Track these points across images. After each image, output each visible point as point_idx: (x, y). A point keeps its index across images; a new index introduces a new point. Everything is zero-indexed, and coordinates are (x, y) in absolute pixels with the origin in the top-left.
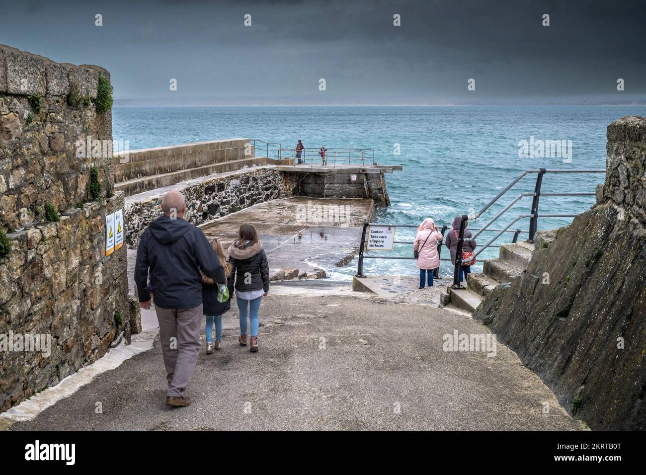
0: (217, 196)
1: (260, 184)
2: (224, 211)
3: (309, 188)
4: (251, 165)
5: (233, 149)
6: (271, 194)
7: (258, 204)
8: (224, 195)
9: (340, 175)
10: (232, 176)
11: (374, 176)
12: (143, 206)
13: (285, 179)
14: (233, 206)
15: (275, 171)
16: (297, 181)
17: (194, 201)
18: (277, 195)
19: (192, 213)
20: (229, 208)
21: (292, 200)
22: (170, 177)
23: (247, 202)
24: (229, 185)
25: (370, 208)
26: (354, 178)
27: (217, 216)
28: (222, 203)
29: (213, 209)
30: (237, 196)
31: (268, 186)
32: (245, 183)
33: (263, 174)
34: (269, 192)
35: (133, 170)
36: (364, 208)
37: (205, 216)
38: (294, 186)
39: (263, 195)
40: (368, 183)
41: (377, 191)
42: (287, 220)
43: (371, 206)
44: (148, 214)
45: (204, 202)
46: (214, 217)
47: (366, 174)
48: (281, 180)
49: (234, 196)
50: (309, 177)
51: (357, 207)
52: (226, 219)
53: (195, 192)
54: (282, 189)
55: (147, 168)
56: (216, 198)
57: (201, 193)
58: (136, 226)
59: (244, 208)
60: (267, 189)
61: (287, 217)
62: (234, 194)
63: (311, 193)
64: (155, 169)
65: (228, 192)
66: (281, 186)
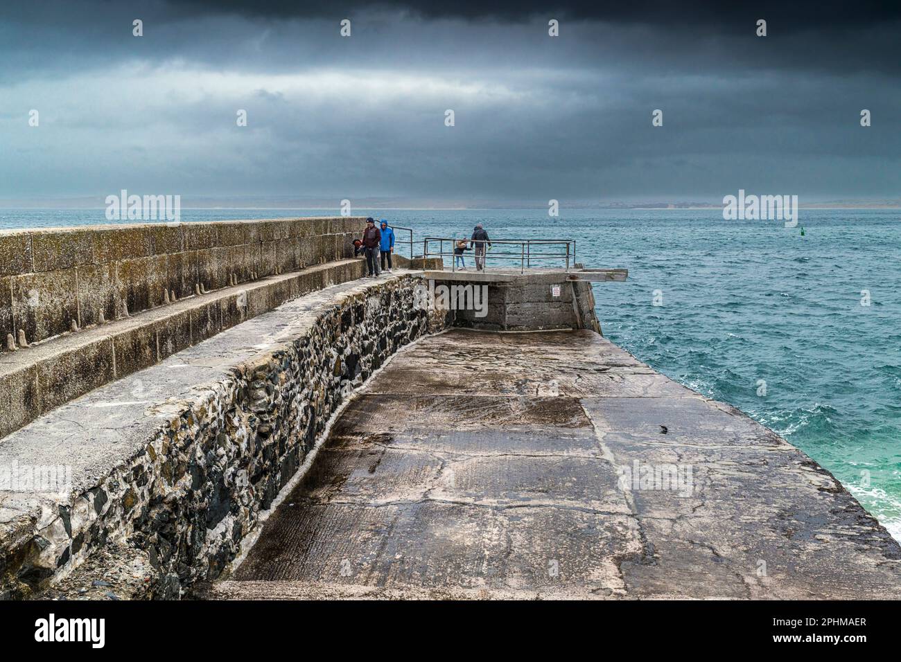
0: (354, 334)
1: (404, 306)
2: (366, 369)
6: (419, 325)
7: (403, 347)
8: (364, 332)
9: (533, 286)
10: (370, 290)
11: (584, 288)
12: (255, 378)
14: (375, 354)
17: (327, 352)
18: (426, 327)
19: (328, 381)
20: (372, 360)
22: (264, 294)
23: (390, 344)
24: (368, 308)
26: (556, 291)
27: (358, 382)
28: (364, 351)
29: (352, 365)
30: (377, 332)
32: (386, 304)
33: (407, 285)
34: (415, 322)
35: (185, 272)
39: (409, 329)
40: (578, 300)
41: (589, 315)
42: (508, 384)
44: (269, 402)
45: (341, 351)
46: (355, 383)
47: (575, 284)
53: (328, 329)
54: (433, 315)
55: (213, 267)
56: (355, 339)
57: (336, 330)
58: (243, 445)
59: (387, 356)
60: (413, 316)
63: (479, 322)
64: (228, 270)
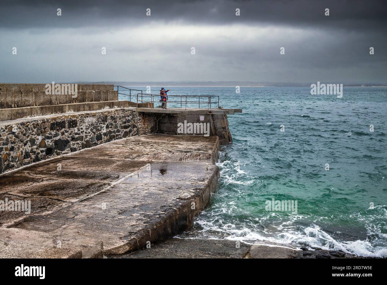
0: (67, 132)
1: (119, 122)
2: (75, 146)
3: (164, 127)
4: (113, 107)
5: (96, 92)
6: (130, 131)
7: (117, 140)
8: (76, 131)
9: (191, 116)
10: (88, 114)
11: (219, 117)
13: (143, 118)
14: (87, 141)
15: (134, 111)
16: (155, 121)
17: (33, 137)
18: (136, 132)
19: (30, 149)
20: (82, 144)
21: (149, 137)
23: (105, 138)
24: (82, 121)
25: (215, 144)
26: (202, 118)
27: (66, 152)
28: (73, 139)
29: (61, 145)
30: (93, 132)
31: (127, 124)
32: (103, 121)
33: (122, 114)
34: (128, 130)
36: (210, 143)
37: (49, 151)
38: (152, 125)
39: (122, 132)
40: (214, 123)
41: (222, 129)
42: (135, 155)
43: (216, 142)
45: (48, 138)
46: (63, 152)
47: (213, 115)
48: (140, 120)
49: (89, 133)
50: (165, 118)
51: (204, 143)
52: (76, 155)
53: (35, 128)
54: (141, 127)
56: (66, 134)
57: (45, 129)
59: (101, 143)
60: (126, 127)
61: (137, 152)
62: (89, 130)
63: (166, 131)
65: (82, 129)
66: (140, 125)
